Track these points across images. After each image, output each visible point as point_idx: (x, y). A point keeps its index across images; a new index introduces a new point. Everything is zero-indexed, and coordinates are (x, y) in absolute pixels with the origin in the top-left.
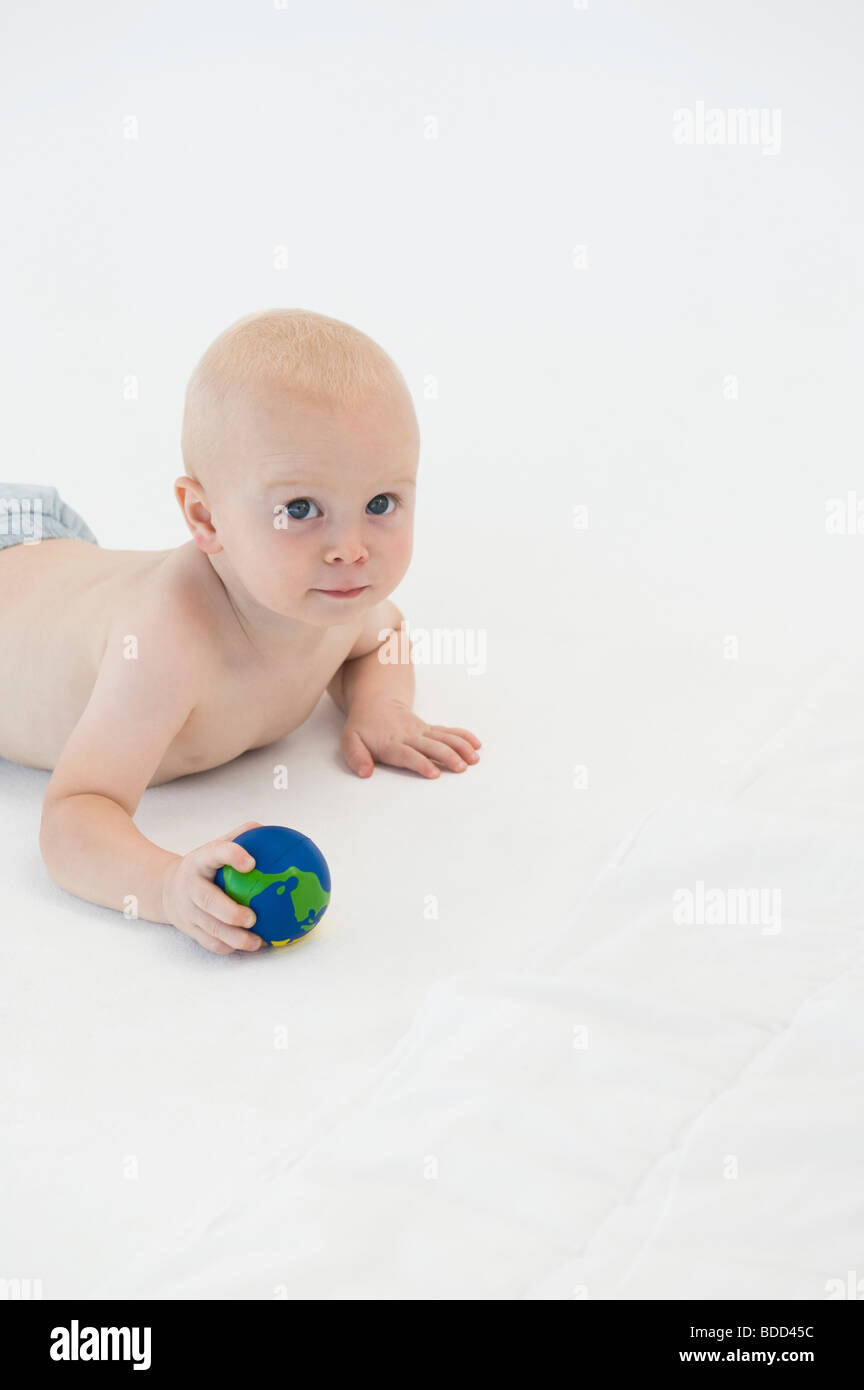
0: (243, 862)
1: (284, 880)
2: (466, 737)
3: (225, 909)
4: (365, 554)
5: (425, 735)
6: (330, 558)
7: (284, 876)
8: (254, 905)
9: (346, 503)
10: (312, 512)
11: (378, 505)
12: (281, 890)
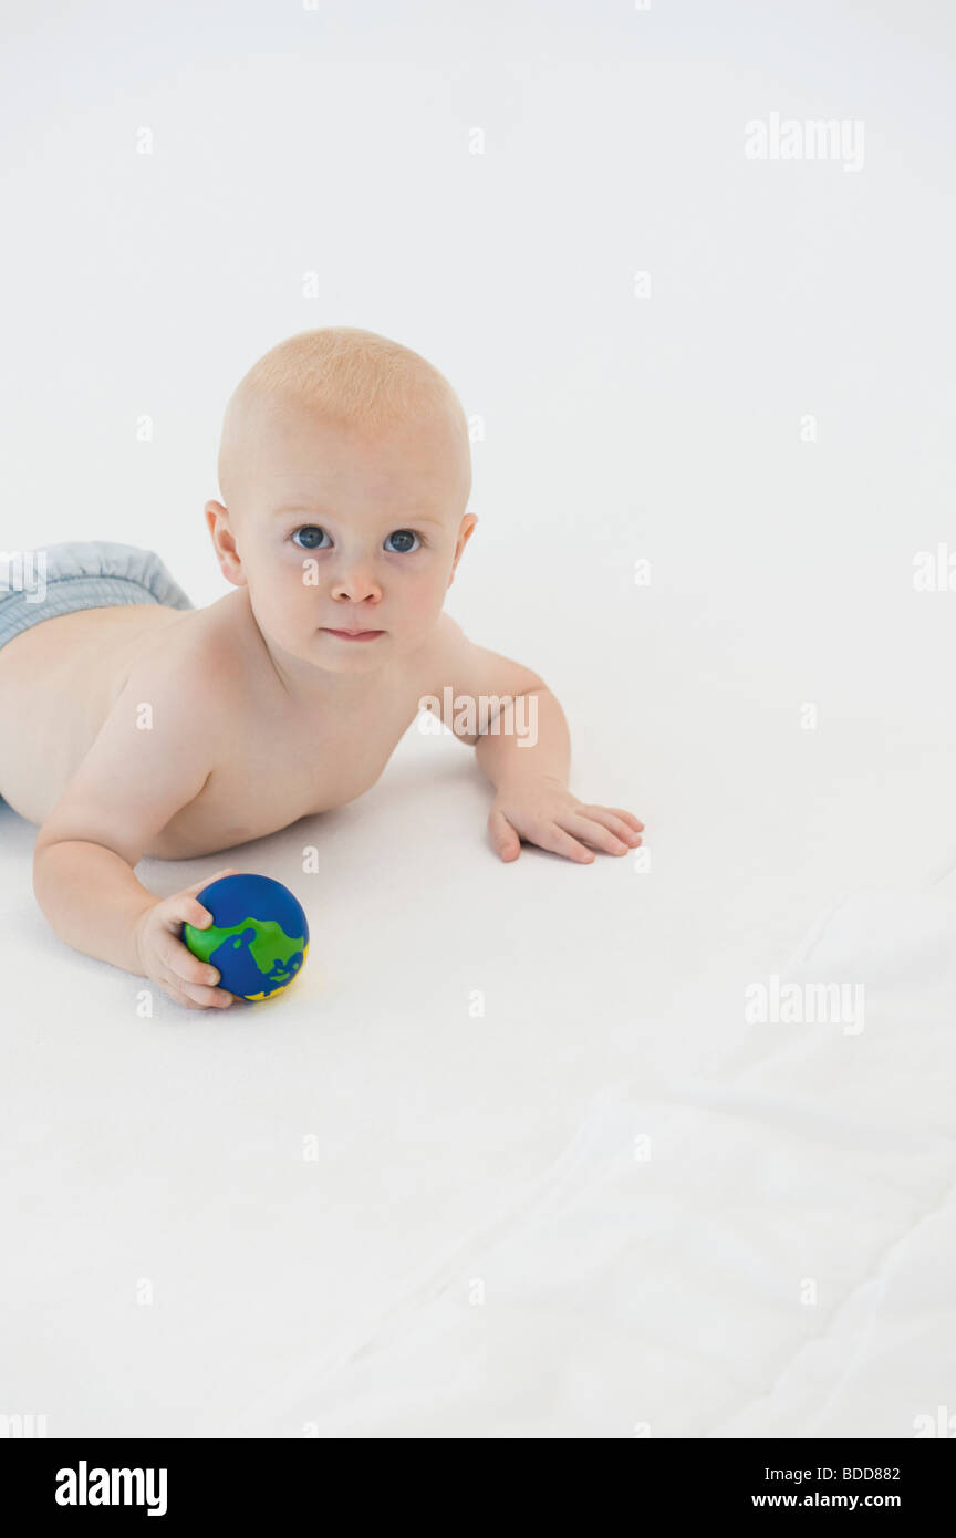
0: (199, 919)
1: (239, 933)
2: (628, 820)
3: (183, 966)
4: (376, 592)
5: (579, 813)
6: (336, 592)
7: (238, 930)
8: (214, 961)
9: (355, 535)
10: (324, 543)
11: (403, 540)
12: (237, 945)
